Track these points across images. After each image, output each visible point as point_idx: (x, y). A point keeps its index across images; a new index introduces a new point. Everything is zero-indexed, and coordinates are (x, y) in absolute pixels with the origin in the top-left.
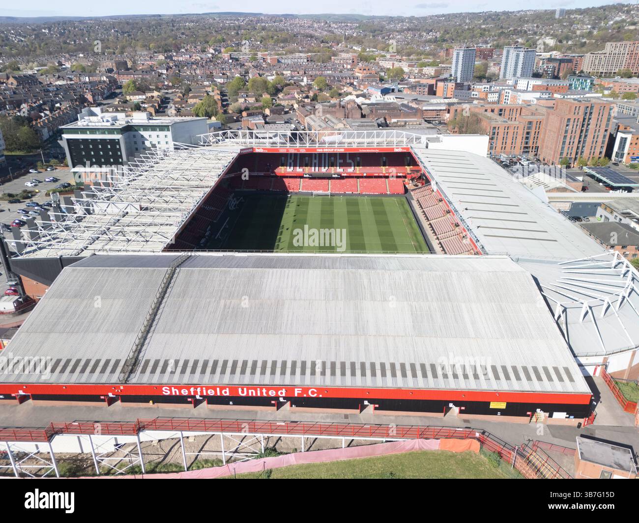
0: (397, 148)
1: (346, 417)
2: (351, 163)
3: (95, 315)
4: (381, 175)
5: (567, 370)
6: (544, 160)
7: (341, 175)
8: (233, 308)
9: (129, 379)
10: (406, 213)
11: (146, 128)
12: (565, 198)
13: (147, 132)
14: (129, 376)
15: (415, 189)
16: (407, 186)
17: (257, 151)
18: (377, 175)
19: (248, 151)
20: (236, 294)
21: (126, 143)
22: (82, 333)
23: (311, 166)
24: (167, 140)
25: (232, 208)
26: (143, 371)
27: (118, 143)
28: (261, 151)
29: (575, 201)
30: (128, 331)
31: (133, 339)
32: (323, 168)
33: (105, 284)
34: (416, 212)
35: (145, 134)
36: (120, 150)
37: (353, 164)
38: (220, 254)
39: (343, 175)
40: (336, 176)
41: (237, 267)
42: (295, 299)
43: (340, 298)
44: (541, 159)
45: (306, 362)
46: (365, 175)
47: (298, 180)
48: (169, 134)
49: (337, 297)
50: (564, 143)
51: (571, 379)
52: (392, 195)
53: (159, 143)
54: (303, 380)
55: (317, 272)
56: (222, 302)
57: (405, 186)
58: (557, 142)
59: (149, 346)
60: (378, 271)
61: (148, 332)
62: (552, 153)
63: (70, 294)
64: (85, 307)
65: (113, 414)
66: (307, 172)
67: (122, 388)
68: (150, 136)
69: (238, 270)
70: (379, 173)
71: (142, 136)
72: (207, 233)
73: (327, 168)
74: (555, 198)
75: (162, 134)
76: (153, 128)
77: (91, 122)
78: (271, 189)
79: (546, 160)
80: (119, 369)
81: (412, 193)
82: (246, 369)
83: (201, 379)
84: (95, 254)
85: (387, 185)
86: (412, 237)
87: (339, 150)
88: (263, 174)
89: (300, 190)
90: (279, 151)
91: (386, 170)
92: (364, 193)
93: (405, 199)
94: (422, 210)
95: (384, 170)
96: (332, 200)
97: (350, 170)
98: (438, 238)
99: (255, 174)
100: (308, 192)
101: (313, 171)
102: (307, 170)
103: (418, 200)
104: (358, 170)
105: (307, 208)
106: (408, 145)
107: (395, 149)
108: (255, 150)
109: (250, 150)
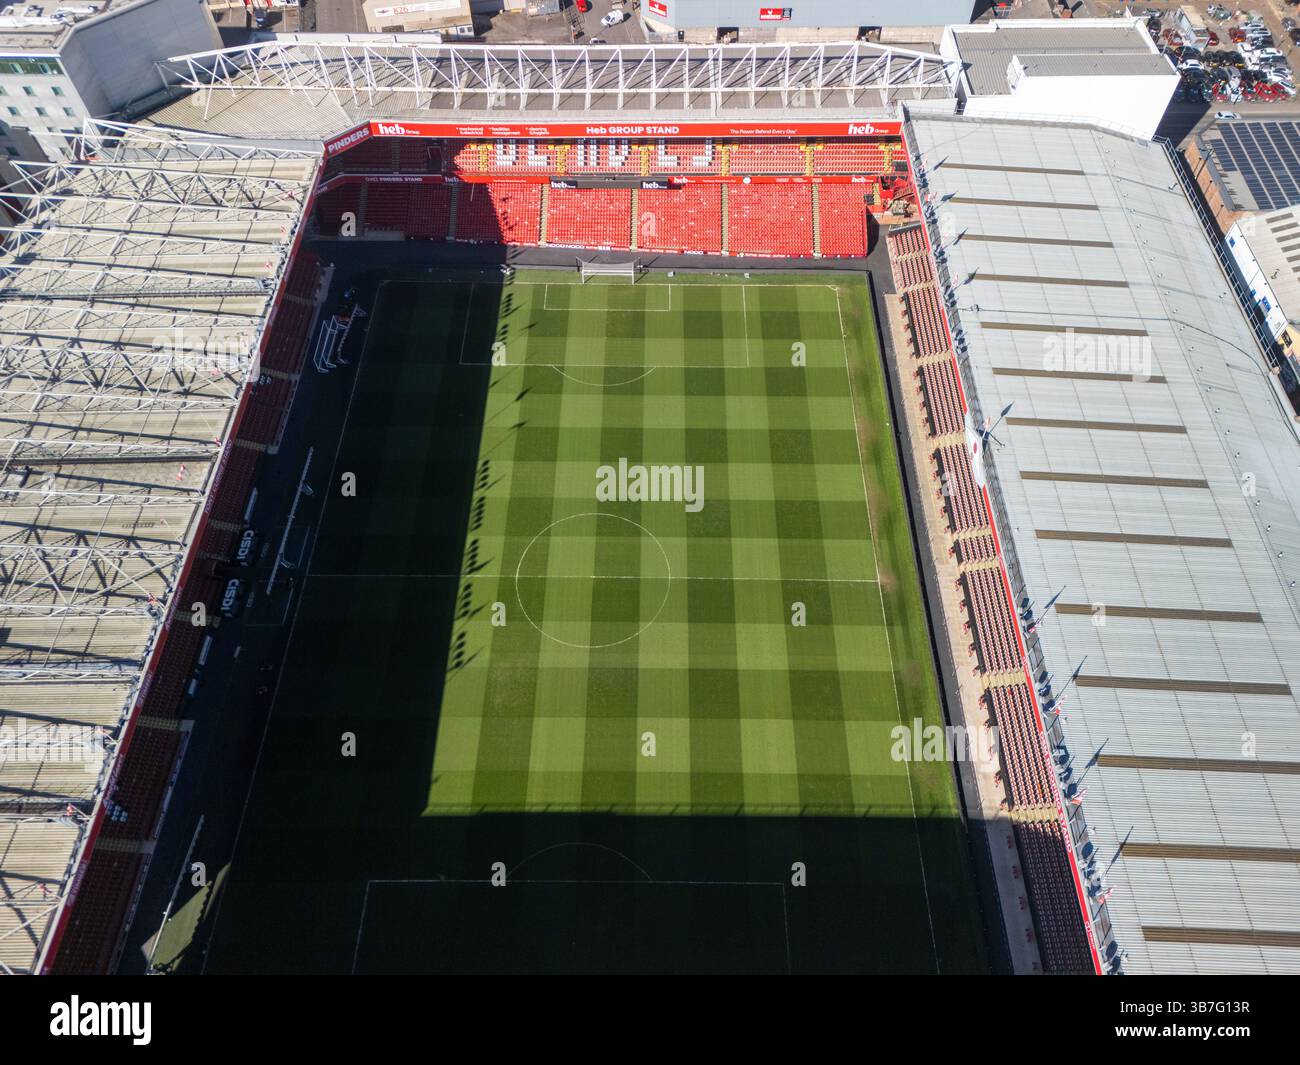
0: (857, 125)
4: (799, 181)
7: (669, 183)
15: (901, 231)
16: (877, 216)
17: (384, 131)
18: (785, 181)
19: (352, 139)
23: (574, 146)
24: (64, 103)
25: (324, 364)
28: (397, 131)
32: (612, 152)
39: (676, 181)
40: (655, 183)
46: (747, 181)
48: (64, 82)
52: (829, 264)
53: (39, 111)
57: (870, 217)
66: (561, 172)
70: (791, 177)
72: (246, 545)
73: (625, 152)
78: (448, 238)
81: (890, 243)
85: (817, 216)
86: (880, 534)
87: (661, 130)
88: (420, 180)
89: (542, 243)
90: (458, 133)
91: (817, 159)
92: (742, 255)
93: (866, 286)
94: (917, 363)
95: (808, 160)
96: (640, 295)
97: (701, 160)
98: (956, 549)
99: (396, 178)
100: (568, 249)
101: (581, 164)
102: (560, 158)
103: (906, 298)
104: (725, 158)
105: (561, 355)
106: (893, 103)
107: (851, 127)
108: (378, 131)
109: (360, 135)
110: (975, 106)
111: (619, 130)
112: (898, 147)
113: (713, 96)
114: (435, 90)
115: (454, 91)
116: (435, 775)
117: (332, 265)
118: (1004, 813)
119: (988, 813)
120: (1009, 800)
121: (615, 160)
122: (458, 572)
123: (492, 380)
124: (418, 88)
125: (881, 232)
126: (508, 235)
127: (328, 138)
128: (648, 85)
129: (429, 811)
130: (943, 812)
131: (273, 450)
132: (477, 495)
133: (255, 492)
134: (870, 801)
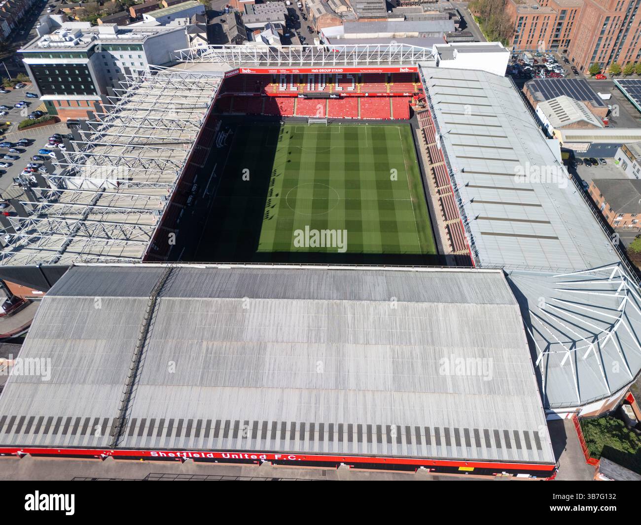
0: (403, 68)
1: (324, 473)
2: (351, 79)
3: (80, 360)
4: (385, 95)
5: (536, 434)
6: (573, 60)
7: (339, 95)
8: (215, 353)
9: (118, 442)
10: (408, 151)
11: (116, 47)
12: (584, 137)
13: (117, 52)
14: (118, 440)
15: (422, 112)
16: (413, 107)
17: (244, 72)
18: (380, 95)
19: (233, 73)
20: (218, 335)
21: (95, 66)
22: (70, 384)
23: (306, 83)
24: (141, 60)
25: (219, 145)
26: (131, 434)
27: (86, 67)
28: (248, 72)
29: (595, 141)
30: (114, 382)
31: (119, 392)
32: (320, 84)
33: (86, 320)
34: (419, 149)
35: (116, 54)
36: (89, 75)
37: (353, 81)
38: (203, 266)
39: (342, 95)
40: (334, 96)
41: (218, 297)
42: (277, 342)
43: (322, 341)
44: (570, 59)
45: (286, 422)
46: (367, 95)
47: (292, 99)
48: (143, 53)
49: (320, 339)
50: (598, 45)
51: (539, 447)
52: (396, 121)
53: (132, 64)
54: (282, 445)
55: (301, 302)
56: (205, 343)
57: (411, 108)
58: (590, 42)
59: (135, 401)
60: (363, 302)
61: (133, 384)
62: (583, 55)
63: (52, 333)
64: (69, 350)
65: (108, 470)
66: (302, 91)
67: (112, 451)
68: (121, 56)
69: (219, 300)
70: (382, 93)
71: (113, 57)
72: (194, 188)
73: (324, 85)
74: (572, 137)
75: (134, 54)
76: (124, 47)
77: (52, 42)
78: (262, 114)
79: (576, 61)
80: (108, 430)
81: (418, 117)
82: (228, 431)
83: (186, 442)
84: (74, 266)
85: (392, 107)
86: (412, 189)
87: (337, 71)
88: (252, 95)
89: (295, 115)
90: (268, 72)
91: (391, 88)
92: (365, 119)
93: (409, 127)
94: (426, 146)
95: (388, 88)
96: (329, 129)
97: (351, 88)
98: (439, 192)
99: (244, 94)
100: (303, 117)
101: (309, 89)
102: (302, 88)
103: (423, 130)
104: (359, 88)
105: (301, 144)
106: (415, 64)
107: (401, 69)
108: (242, 72)
109: (236, 72)
110: (443, 64)
111: (323, 71)
112: (420, 84)
113: (354, 63)
114: (260, 61)
115: (268, 62)
116: (260, 242)
117: (221, 121)
118: (452, 253)
119: (446, 253)
120: (454, 250)
121: (321, 88)
122: (267, 196)
123: (277, 150)
124: (255, 61)
125: (415, 113)
126: (282, 113)
127: (226, 71)
128: (333, 59)
129: (258, 251)
130: (431, 253)
131: (202, 167)
132: (272, 178)
133: (196, 176)
134: (406, 251)
